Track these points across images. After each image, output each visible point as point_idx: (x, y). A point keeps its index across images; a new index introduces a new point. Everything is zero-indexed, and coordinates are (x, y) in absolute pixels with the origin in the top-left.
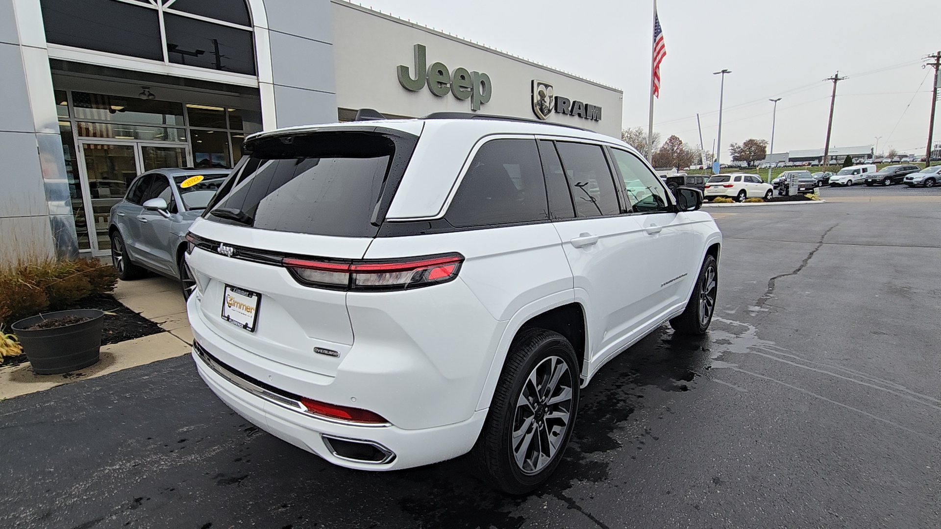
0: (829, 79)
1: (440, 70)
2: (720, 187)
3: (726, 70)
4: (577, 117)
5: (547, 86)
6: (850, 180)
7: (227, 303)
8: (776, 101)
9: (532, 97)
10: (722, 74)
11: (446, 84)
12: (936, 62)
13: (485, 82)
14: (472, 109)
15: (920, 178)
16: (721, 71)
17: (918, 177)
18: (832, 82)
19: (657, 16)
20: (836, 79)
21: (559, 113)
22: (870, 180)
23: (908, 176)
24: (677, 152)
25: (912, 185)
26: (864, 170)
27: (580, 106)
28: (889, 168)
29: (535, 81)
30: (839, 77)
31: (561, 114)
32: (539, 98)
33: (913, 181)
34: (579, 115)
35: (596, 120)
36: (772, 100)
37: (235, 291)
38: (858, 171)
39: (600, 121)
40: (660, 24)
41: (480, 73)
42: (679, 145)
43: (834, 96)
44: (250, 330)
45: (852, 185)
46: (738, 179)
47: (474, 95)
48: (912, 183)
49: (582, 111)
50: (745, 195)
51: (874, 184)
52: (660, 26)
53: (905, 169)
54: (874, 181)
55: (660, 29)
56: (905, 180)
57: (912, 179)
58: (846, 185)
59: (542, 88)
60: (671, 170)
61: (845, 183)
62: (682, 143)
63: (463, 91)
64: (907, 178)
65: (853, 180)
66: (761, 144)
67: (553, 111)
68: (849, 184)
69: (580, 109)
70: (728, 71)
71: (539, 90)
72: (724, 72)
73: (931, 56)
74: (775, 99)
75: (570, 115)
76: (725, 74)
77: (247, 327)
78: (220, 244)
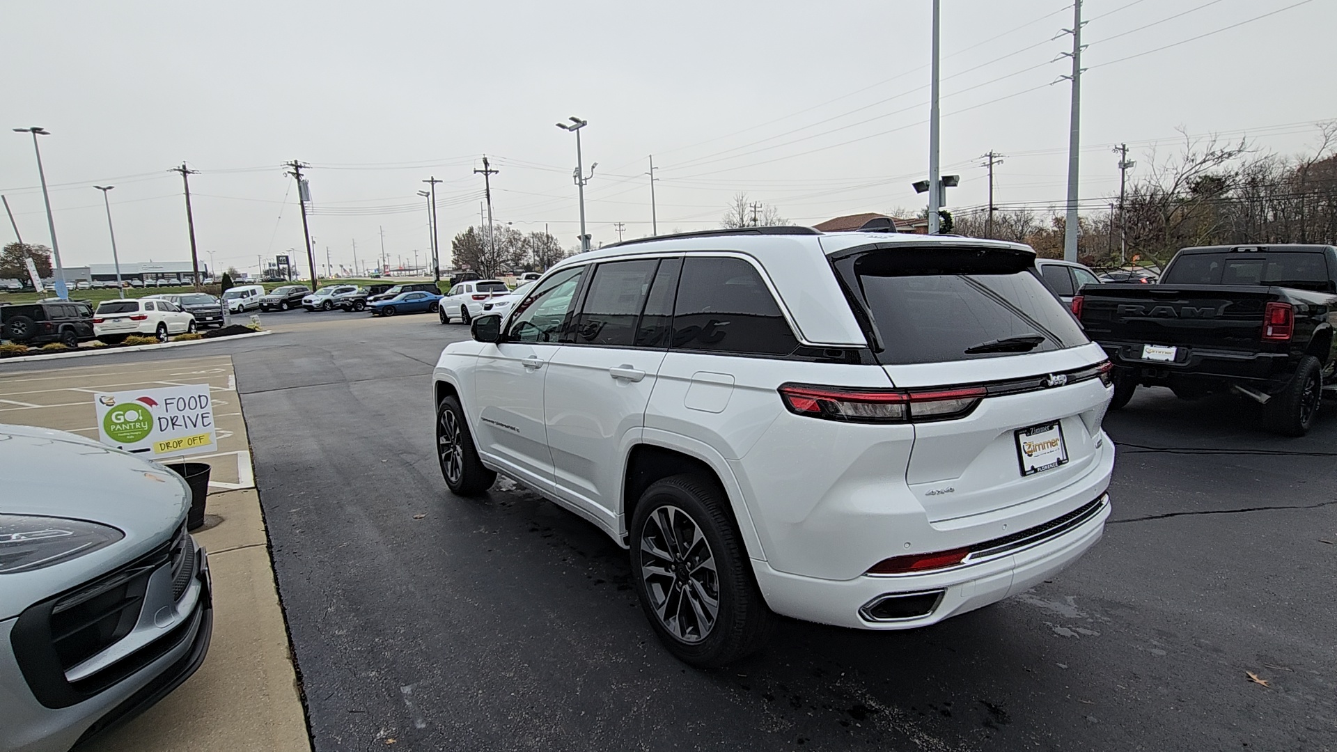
0: (175, 170)
2: (124, 321)
3: (40, 129)
6: (241, 305)
7: (1026, 453)
8: (103, 190)
10: (31, 133)
12: (295, 172)
15: (318, 300)
16: (30, 128)
17: (316, 299)
18: (180, 175)
22: (265, 305)
23: (306, 298)
25: (311, 309)
26: (253, 292)
28: (281, 289)
30: (188, 168)
33: (313, 304)
36: (100, 188)
37: (1033, 432)
38: (246, 293)
43: (187, 194)
44: (1066, 461)
45: (246, 310)
46: (149, 307)
48: (312, 306)
50: (166, 331)
51: (270, 309)
53: (297, 290)
54: (270, 305)
56: (303, 303)
57: (310, 301)
58: (238, 312)
61: (237, 309)
64: (305, 301)
65: (244, 305)
66: (40, 253)
68: (241, 310)
70: (43, 131)
72: (35, 130)
73: (290, 163)
74: (105, 187)
76: (37, 134)
77: (1060, 462)
78: (1047, 376)
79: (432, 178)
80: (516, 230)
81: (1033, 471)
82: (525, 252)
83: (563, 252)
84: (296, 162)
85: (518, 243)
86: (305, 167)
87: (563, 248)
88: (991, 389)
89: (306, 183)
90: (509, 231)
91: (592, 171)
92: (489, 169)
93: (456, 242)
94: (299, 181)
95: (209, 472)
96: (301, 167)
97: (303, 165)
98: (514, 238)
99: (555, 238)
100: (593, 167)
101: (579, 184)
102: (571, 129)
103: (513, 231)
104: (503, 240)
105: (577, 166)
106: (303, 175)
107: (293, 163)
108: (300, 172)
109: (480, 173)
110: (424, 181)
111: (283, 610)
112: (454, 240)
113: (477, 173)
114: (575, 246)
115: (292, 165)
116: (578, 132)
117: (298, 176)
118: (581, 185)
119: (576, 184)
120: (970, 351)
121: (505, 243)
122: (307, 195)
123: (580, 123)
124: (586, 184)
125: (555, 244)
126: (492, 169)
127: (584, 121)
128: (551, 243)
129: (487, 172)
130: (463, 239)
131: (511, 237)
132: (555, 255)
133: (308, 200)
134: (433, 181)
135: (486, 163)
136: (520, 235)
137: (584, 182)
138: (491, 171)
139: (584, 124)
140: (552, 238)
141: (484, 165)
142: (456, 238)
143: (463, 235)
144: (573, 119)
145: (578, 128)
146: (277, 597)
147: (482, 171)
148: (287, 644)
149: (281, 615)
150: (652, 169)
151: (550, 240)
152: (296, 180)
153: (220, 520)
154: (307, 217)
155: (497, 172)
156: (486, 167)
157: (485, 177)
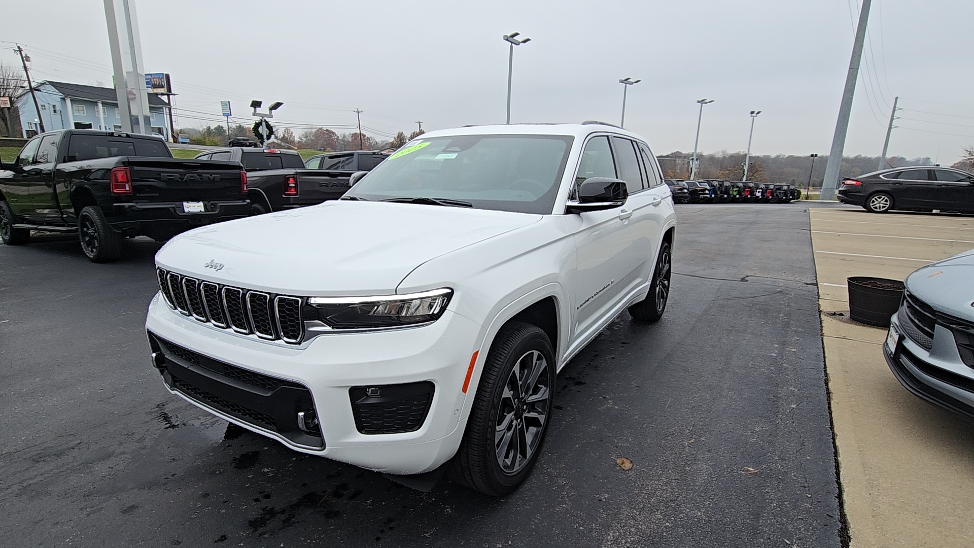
111: (832, 427)
146: (838, 443)
148: (832, 402)
149: (834, 424)
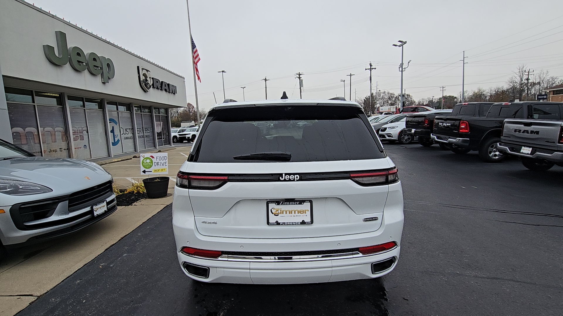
0: (263, 80)
1: (79, 53)
3: (224, 71)
4: (164, 91)
5: (148, 71)
8: (243, 88)
9: (139, 77)
10: (222, 72)
11: (83, 63)
12: (299, 77)
13: (109, 65)
14: (103, 81)
16: (221, 71)
19: (192, 38)
20: (266, 80)
21: (155, 88)
23: (298, 123)
24: (192, 112)
27: (165, 84)
29: (140, 67)
30: (267, 79)
31: (155, 89)
32: (144, 78)
34: (166, 90)
35: (174, 94)
36: (242, 88)
37: (282, 204)
39: (176, 94)
40: (195, 42)
41: (106, 58)
42: (193, 108)
43: (266, 88)
44: (310, 223)
47: (104, 72)
49: (167, 88)
52: (194, 43)
55: (195, 45)
57: (299, 125)
59: (145, 72)
60: (191, 122)
62: (194, 107)
63: (96, 69)
67: (152, 86)
69: (165, 86)
71: (143, 74)
72: (223, 71)
74: (243, 87)
75: (160, 89)
76: (223, 73)
77: (303, 223)
78: (281, 175)
79: (351, 74)
80: (392, 93)
81: (276, 224)
82: (396, 102)
83: (415, 102)
84: (299, 73)
85: (393, 99)
86: (302, 75)
87: (415, 100)
88: (230, 178)
89: (302, 81)
90: (389, 93)
91: (408, 64)
92: (372, 68)
93: (366, 100)
94: (300, 80)
95: (169, 179)
96: (301, 74)
97: (302, 74)
98: (391, 97)
99: (411, 95)
100: (409, 62)
101: (401, 71)
102: (399, 46)
103: (391, 93)
104: (386, 98)
105: (401, 63)
106: (301, 78)
107: (298, 73)
108: (300, 77)
109: (368, 70)
110: (347, 75)
112: (365, 99)
113: (367, 70)
114: (421, 99)
115: (298, 74)
116: (403, 47)
117: (300, 78)
118: (402, 71)
119: (400, 71)
120: (235, 158)
121: (387, 99)
122: (302, 85)
123: (403, 43)
124: (405, 71)
125: (411, 98)
126: (373, 68)
127: (405, 42)
128: (409, 98)
129: (371, 69)
130: (368, 98)
131: (390, 96)
132: (411, 103)
133: (302, 87)
134: (351, 75)
135: (371, 65)
136: (394, 95)
137: (404, 70)
138: (373, 69)
139: (405, 43)
140: (410, 96)
141: (370, 66)
142: (366, 98)
143: (369, 96)
144: (400, 41)
145: (403, 45)
147: (369, 69)
150: (464, 58)
151: (409, 96)
152: (299, 80)
153: (171, 195)
154: (302, 93)
155: (375, 68)
156: (371, 67)
157: (370, 71)
